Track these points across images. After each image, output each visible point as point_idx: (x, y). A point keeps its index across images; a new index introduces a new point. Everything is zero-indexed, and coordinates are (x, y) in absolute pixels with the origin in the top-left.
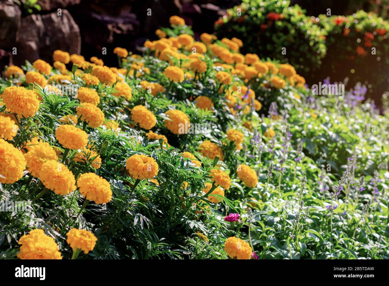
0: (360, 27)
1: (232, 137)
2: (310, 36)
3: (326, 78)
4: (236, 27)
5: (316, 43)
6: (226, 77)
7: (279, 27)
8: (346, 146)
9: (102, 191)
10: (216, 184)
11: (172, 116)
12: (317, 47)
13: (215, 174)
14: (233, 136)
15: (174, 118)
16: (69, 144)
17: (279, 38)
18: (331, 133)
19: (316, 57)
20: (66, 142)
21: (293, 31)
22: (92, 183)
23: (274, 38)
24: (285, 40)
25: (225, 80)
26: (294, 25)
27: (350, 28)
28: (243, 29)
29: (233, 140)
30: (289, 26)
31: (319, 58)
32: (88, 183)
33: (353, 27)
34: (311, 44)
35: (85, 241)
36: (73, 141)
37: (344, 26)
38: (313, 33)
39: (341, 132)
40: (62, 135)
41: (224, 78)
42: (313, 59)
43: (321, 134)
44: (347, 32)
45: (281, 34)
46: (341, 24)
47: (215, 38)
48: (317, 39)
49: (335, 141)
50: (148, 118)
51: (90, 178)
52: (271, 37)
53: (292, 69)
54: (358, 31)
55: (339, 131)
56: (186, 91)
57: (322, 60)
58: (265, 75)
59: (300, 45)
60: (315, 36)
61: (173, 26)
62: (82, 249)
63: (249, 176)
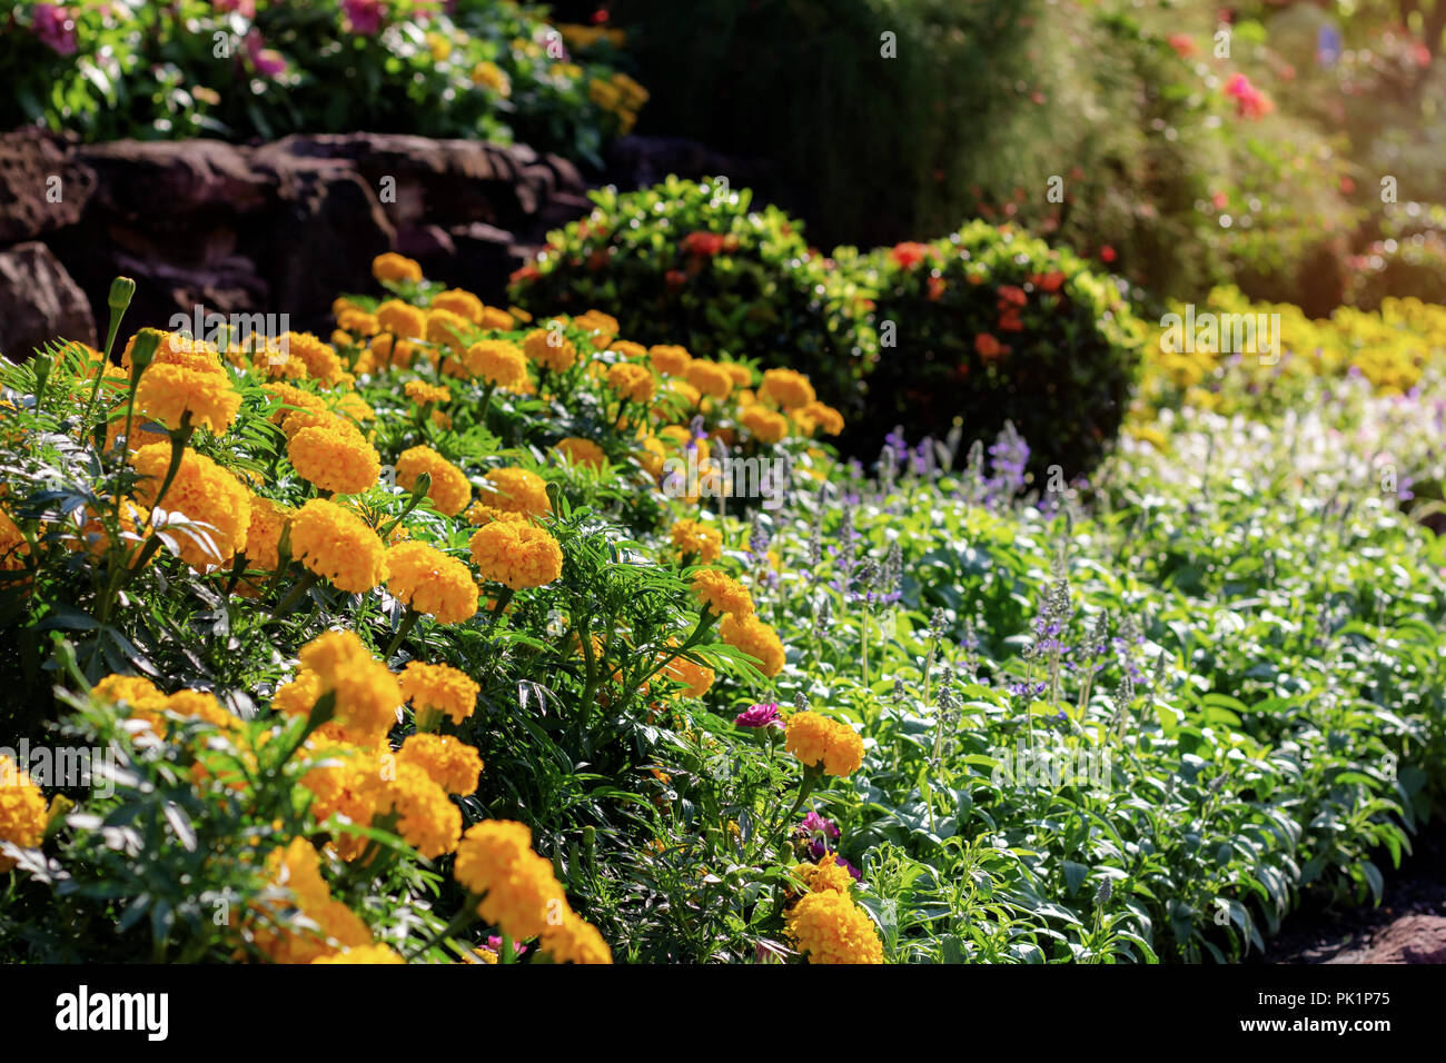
0: (978, 269)
1: (690, 542)
2: (825, 301)
3: (891, 430)
4: (584, 286)
5: (848, 324)
6: (640, 379)
7: (726, 274)
8: (1009, 585)
9: (454, 583)
10: (713, 611)
11: (504, 484)
12: (850, 335)
13: (710, 580)
14: (690, 537)
15: (512, 490)
16: (335, 477)
17: (727, 311)
18: (960, 546)
19: (849, 370)
20: (323, 473)
21: (770, 288)
22: (427, 563)
23: (713, 312)
24: (747, 318)
25: (636, 388)
26: (772, 267)
27: (945, 276)
28: (609, 289)
29: (693, 549)
30: (758, 271)
31: (857, 373)
32: (417, 563)
33: (955, 270)
34: (833, 325)
35: (453, 689)
36: (344, 468)
37: (926, 270)
38: (835, 292)
39: (988, 543)
40: (311, 452)
41: (633, 382)
42: (841, 376)
43: (930, 550)
44: (939, 287)
45: (734, 299)
46: (915, 266)
47: (526, 317)
48: (847, 312)
49: (977, 570)
50: (451, 480)
51: (419, 551)
52: (701, 308)
53: (803, 382)
54: (975, 281)
55: (982, 540)
56: (529, 420)
57: (866, 377)
58: (719, 401)
59: (796, 332)
60: (842, 299)
61: (388, 283)
62: (448, 711)
63: (762, 641)
